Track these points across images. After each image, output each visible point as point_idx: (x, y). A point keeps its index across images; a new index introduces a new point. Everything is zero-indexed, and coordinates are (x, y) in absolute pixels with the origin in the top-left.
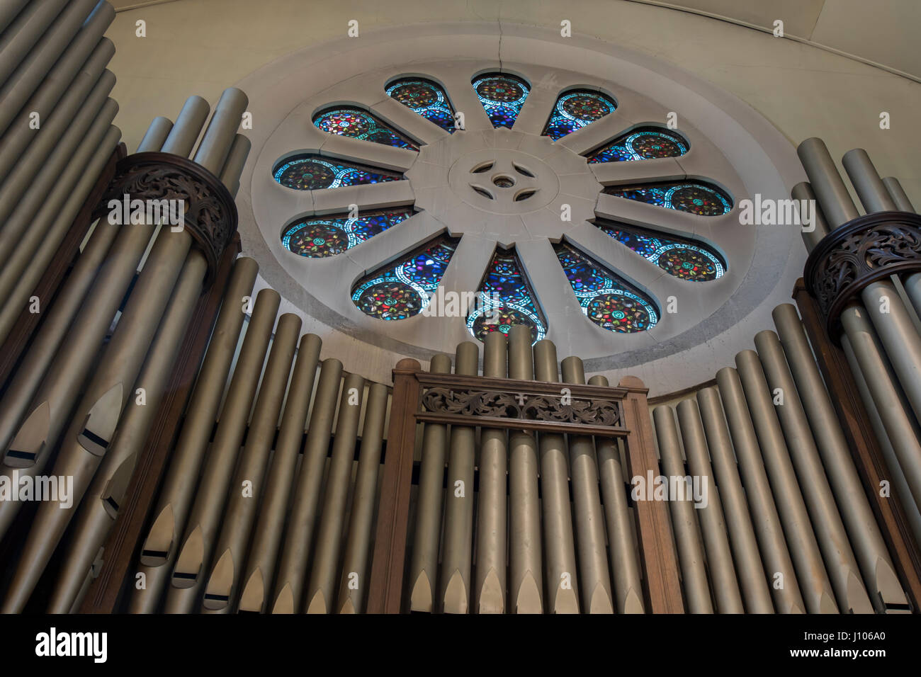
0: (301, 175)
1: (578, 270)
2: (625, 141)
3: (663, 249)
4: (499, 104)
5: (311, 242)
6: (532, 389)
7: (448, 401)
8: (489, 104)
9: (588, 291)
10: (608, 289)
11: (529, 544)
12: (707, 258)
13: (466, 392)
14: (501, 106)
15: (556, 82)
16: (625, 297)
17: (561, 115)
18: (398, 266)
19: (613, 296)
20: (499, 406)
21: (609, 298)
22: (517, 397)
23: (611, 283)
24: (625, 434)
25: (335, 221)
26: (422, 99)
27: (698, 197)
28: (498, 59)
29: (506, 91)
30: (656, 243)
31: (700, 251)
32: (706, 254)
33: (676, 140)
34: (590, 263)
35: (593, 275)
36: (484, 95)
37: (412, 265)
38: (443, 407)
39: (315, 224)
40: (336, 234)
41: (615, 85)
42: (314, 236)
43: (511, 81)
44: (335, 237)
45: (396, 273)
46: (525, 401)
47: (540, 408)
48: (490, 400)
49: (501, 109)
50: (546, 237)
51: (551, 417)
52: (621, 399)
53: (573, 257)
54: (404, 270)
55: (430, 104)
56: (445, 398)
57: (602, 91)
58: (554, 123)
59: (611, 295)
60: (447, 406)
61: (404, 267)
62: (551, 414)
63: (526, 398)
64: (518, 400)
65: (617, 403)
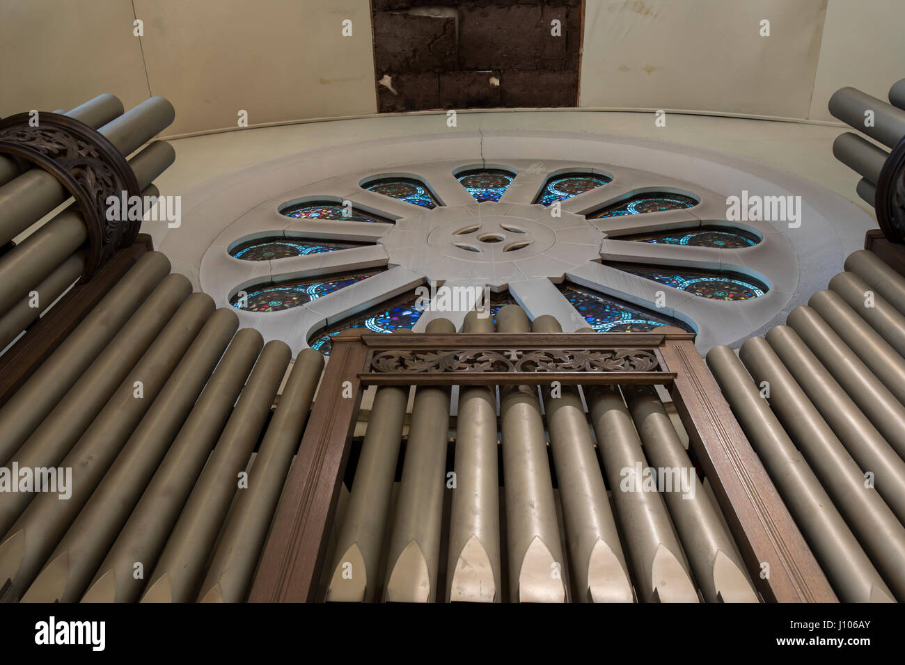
0: (262, 254)
1: (588, 307)
2: (627, 206)
3: (687, 283)
4: (485, 190)
5: (266, 304)
6: (528, 343)
7: (407, 362)
8: (473, 191)
9: (602, 323)
10: (626, 319)
11: (536, 505)
12: (743, 286)
13: (435, 352)
14: (487, 192)
15: (544, 168)
16: (649, 325)
17: (552, 194)
18: (368, 319)
19: (633, 325)
20: (481, 362)
21: (629, 327)
22: (506, 353)
23: (630, 315)
24: (671, 377)
25: (296, 286)
26: (399, 193)
27: (719, 239)
28: (480, 158)
29: (491, 182)
30: (678, 279)
31: (733, 282)
32: (741, 284)
33: (683, 202)
34: (601, 300)
35: (607, 310)
36: (467, 186)
37: (385, 316)
38: (401, 368)
39: (273, 290)
40: (296, 297)
41: (608, 166)
42: (271, 300)
43: (496, 175)
44: (295, 298)
45: (366, 324)
46: (519, 357)
47: (541, 360)
48: (468, 357)
49: (486, 194)
50: (545, 277)
51: (558, 368)
52: (657, 346)
53: (581, 296)
54: (375, 321)
55: (410, 196)
56: (404, 359)
57: (594, 172)
58: (546, 200)
59: (631, 324)
60: (405, 367)
61: (376, 318)
62: (557, 366)
63: (521, 353)
64: (509, 357)
65: (653, 351)
